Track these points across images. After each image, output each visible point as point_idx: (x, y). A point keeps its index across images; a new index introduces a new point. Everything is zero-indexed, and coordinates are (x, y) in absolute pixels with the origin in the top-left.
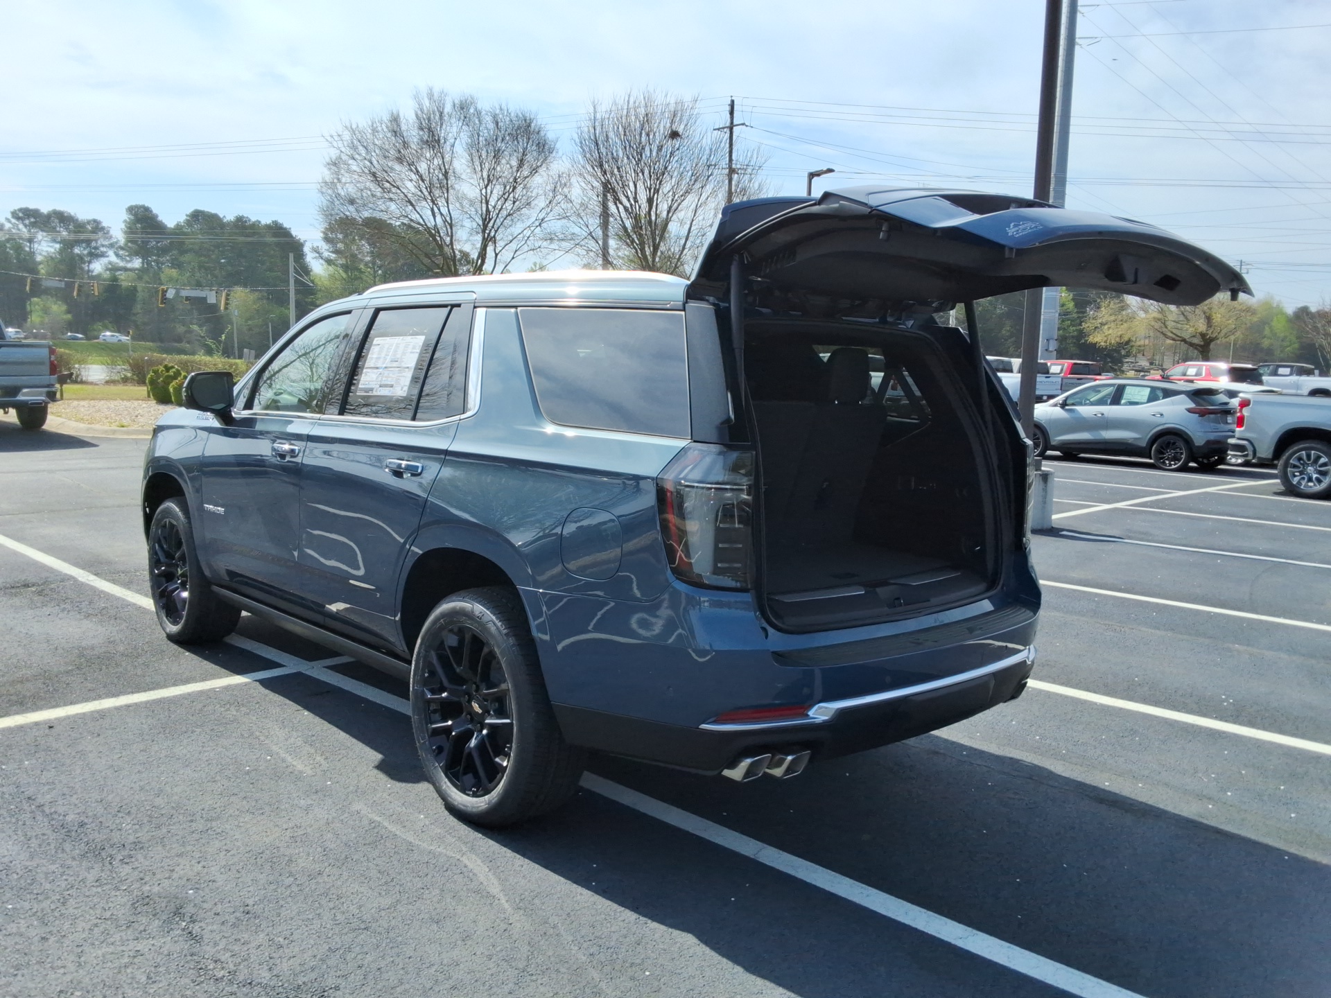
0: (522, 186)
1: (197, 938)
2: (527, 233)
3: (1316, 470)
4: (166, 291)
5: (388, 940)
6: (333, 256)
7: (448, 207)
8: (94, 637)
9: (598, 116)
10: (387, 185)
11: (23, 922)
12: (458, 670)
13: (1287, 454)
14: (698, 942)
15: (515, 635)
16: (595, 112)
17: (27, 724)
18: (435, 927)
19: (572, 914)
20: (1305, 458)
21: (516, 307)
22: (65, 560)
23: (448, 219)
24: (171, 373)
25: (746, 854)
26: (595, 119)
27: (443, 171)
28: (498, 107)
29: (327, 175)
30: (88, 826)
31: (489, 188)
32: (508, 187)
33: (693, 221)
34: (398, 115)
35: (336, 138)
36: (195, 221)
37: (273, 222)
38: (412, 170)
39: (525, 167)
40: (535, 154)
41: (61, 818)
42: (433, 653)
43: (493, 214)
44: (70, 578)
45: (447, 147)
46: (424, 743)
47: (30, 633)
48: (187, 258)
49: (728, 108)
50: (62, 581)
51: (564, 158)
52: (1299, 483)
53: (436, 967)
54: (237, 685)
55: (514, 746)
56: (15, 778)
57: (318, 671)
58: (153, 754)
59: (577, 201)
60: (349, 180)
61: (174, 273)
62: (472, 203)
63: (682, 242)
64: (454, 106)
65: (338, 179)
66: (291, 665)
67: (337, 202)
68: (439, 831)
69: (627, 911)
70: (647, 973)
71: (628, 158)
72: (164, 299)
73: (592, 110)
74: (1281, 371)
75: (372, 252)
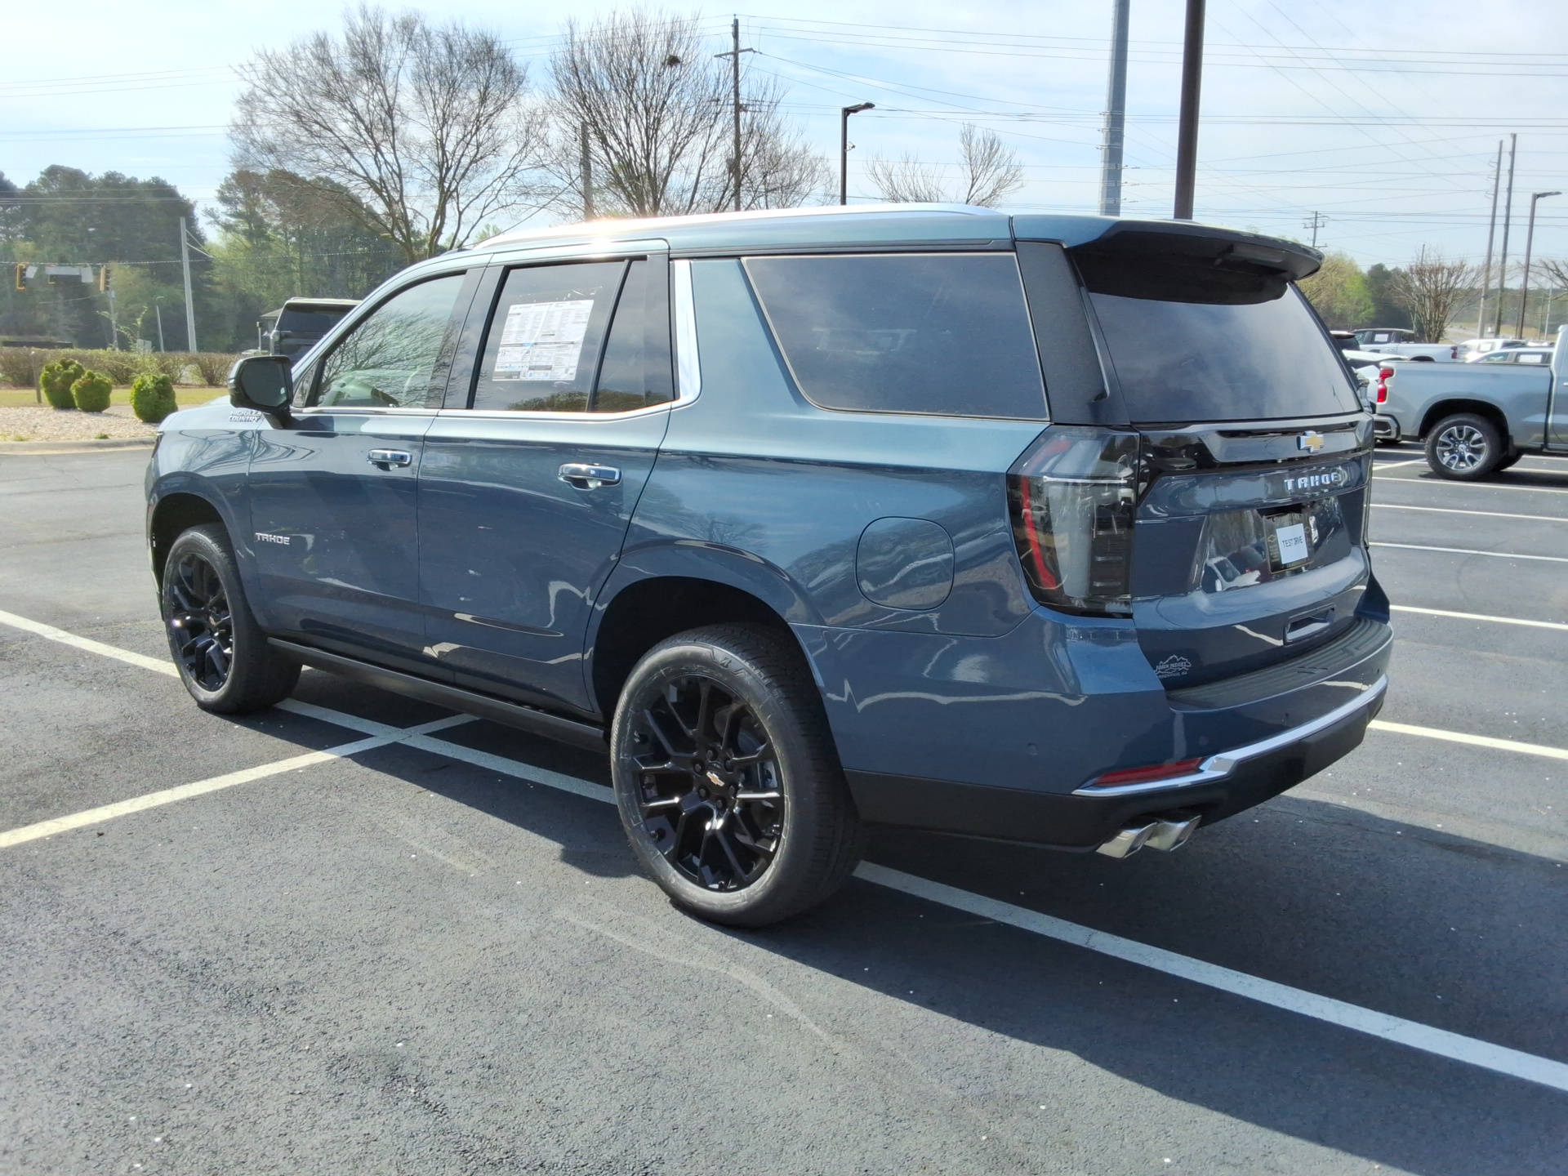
0: (487, 125)
1: (439, 1109)
2: (498, 185)
3: (1468, 447)
4: (25, 270)
5: (693, 1089)
6: (233, 220)
7: (395, 154)
8: (100, 711)
9: (576, 39)
10: (316, 127)
11: (189, 1107)
12: (690, 733)
13: (1436, 431)
14: (1083, 1061)
15: (780, 686)
16: (572, 34)
17: (65, 832)
18: (742, 1066)
19: (906, 1035)
20: (1456, 434)
21: (738, 257)
22: (15, 612)
23: (395, 168)
24: (71, 370)
25: (1076, 942)
26: (572, 43)
27: (386, 107)
28: (451, 27)
29: (238, 115)
30: (217, 966)
31: (445, 130)
32: (469, 128)
33: (701, 168)
34: (325, 39)
35: (248, 69)
36: (52, 180)
37: (153, 178)
38: (345, 108)
39: (488, 102)
40: (500, 84)
41: (172, 957)
42: (647, 712)
43: (453, 163)
44: (34, 635)
45: (389, 78)
46: (638, 826)
47: (13, 710)
48: (43, 227)
49: (731, 30)
50: (24, 640)
51: (536, 91)
52: (1449, 463)
53: (772, 1120)
54: (323, 764)
55: (787, 825)
56: (83, 907)
57: (416, 738)
58: (256, 860)
59: (556, 146)
60: (266, 122)
61: (29, 246)
62: (422, 148)
63: (689, 195)
64: (394, 25)
65: (252, 121)
66: (382, 735)
67: (252, 150)
68: (681, 938)
69: (972, 1026)
70: (1043, 1107)
71: (617, 90)
72: (24, 281)
73: (568, 31)
74: (1378, 337)
75: (282, 215)
